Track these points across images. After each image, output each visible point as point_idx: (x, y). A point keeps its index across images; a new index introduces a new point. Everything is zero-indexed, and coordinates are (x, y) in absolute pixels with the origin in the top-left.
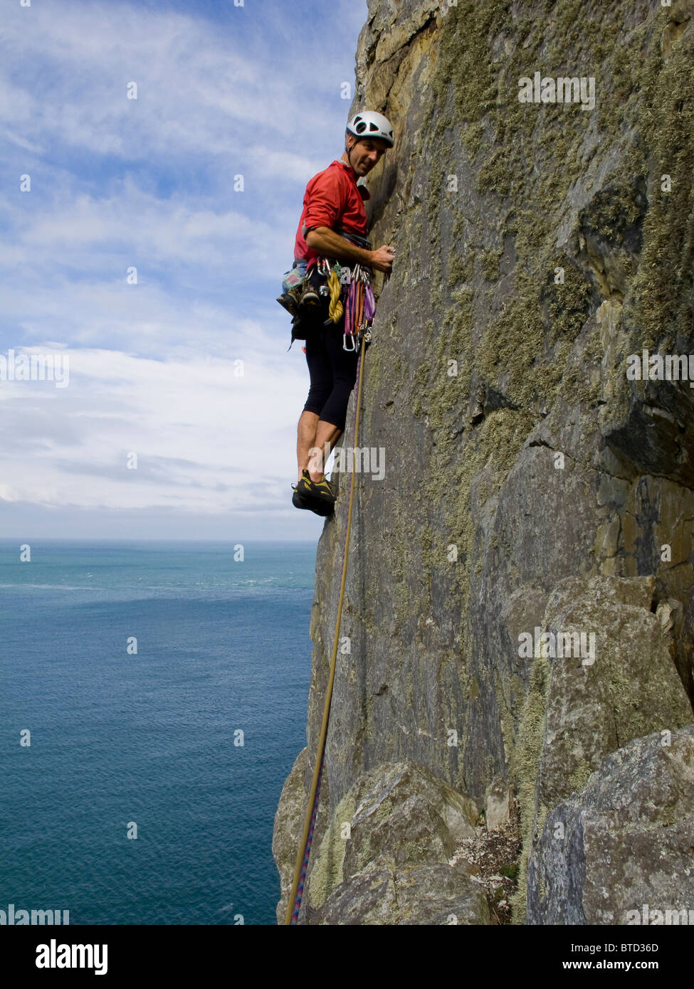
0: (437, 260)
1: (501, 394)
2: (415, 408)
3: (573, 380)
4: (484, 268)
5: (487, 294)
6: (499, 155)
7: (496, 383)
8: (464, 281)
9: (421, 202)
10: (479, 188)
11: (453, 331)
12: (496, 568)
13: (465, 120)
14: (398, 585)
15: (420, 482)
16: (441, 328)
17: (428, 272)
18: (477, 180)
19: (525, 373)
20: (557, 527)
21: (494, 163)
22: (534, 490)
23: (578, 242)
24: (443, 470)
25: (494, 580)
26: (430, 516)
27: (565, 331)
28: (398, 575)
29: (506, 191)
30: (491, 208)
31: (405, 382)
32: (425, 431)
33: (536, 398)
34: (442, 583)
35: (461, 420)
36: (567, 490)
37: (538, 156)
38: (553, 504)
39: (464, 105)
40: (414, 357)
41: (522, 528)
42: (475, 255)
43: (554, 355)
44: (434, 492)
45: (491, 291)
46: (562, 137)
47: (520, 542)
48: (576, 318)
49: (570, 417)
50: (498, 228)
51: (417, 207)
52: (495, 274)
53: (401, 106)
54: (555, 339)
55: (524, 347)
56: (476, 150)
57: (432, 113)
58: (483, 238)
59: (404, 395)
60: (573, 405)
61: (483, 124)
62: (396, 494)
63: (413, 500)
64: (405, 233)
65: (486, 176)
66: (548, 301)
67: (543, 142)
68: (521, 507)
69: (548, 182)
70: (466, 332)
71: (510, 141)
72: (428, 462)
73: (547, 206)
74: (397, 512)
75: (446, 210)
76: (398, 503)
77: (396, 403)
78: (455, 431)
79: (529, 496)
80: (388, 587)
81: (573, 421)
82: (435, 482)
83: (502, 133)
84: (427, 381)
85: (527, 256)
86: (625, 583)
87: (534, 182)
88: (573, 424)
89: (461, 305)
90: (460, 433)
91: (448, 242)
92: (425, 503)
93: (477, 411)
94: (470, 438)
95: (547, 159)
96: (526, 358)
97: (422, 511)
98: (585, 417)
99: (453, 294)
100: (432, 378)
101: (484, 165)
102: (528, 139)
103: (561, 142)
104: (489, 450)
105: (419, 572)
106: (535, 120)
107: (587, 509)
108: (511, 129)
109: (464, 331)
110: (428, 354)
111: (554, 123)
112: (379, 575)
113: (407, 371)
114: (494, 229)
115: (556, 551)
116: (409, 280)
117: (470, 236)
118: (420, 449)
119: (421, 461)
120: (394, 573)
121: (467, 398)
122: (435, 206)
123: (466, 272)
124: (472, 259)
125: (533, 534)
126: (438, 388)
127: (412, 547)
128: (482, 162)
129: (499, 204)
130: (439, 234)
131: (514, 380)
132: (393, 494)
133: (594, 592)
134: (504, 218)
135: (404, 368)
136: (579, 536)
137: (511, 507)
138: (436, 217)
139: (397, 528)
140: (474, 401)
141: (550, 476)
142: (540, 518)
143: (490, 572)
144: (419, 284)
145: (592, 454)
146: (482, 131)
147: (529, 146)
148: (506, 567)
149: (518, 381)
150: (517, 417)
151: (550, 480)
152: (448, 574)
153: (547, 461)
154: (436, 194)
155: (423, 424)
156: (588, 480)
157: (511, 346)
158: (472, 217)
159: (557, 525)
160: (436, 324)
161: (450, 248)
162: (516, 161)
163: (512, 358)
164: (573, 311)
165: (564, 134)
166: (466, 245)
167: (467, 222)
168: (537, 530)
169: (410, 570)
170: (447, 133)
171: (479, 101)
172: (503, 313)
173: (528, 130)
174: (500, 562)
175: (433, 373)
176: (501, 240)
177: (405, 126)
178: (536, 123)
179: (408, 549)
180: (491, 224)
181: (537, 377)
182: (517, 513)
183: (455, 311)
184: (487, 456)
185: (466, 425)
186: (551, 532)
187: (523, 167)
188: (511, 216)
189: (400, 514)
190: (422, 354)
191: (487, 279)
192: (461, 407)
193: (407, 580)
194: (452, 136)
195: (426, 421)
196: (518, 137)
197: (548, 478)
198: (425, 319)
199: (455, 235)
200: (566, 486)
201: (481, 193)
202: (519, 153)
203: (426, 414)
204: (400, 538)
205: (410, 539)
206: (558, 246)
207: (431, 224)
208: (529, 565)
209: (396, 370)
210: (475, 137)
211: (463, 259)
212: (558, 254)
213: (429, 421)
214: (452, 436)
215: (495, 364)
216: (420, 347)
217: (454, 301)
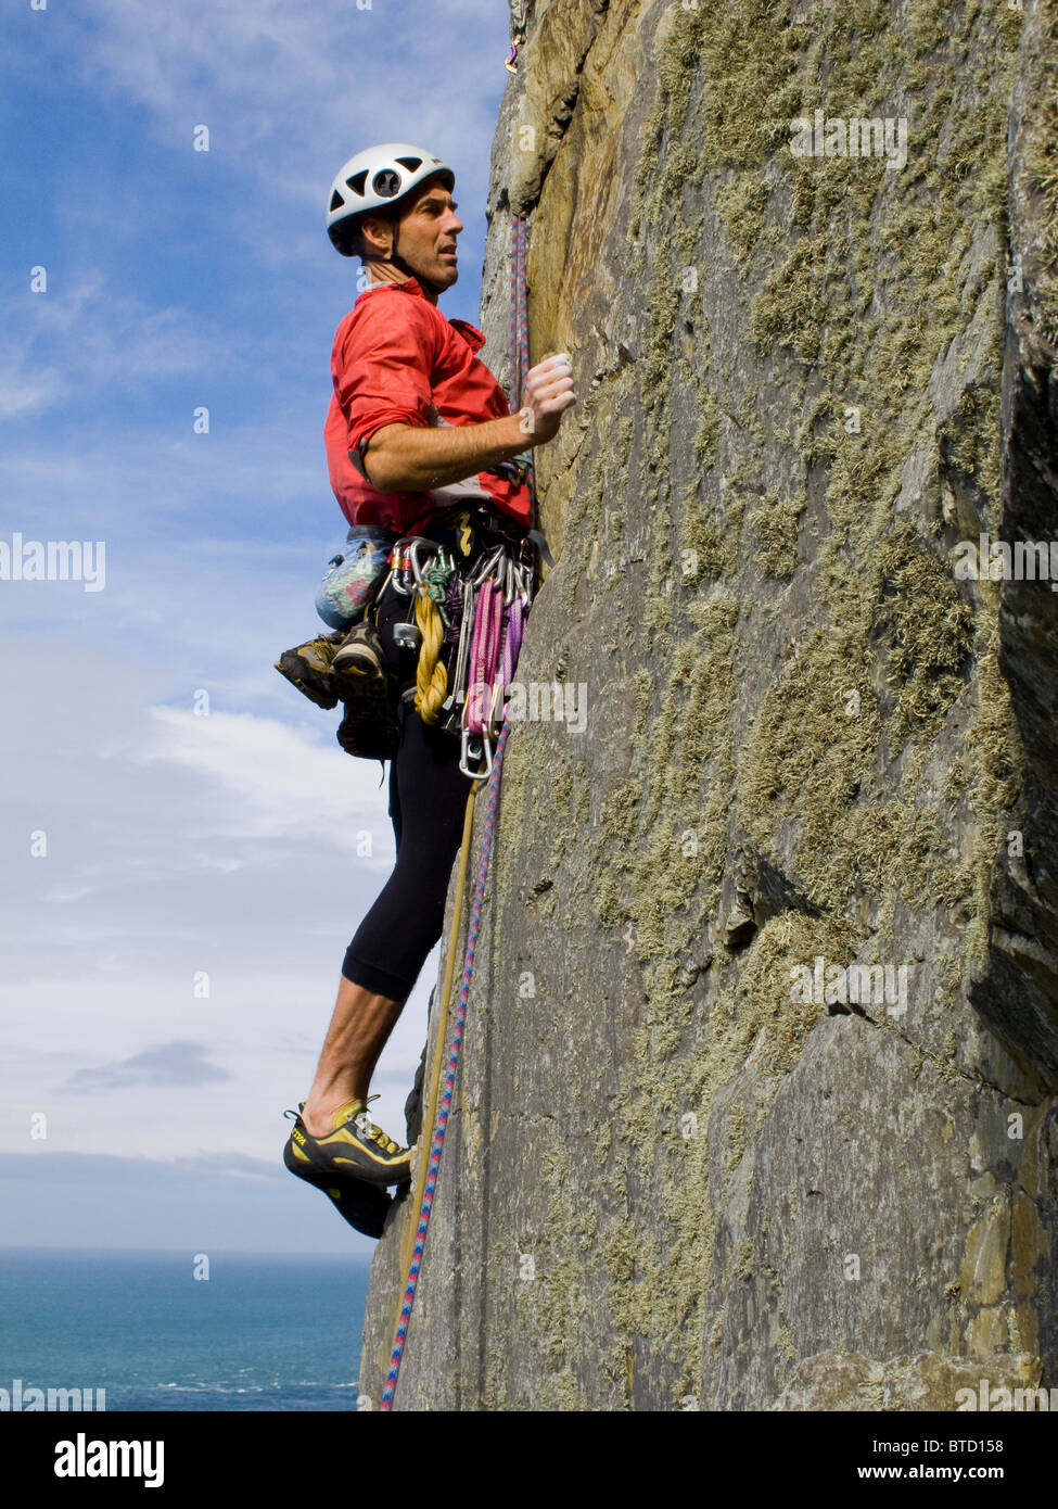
0: (662, 517)
1: (781, 875)
2: (600, 902)
3: (921, 849)
4: (762, 542)
5: (768, 612)
6: (799, 260)
7: (771, 844)
8: (719, 574)
9: (633, 361)
10: (755, 339)
11: (691, 704)
12: (747, 1334)
13: (729, 163)
14: (555, 1378)
15: (611, 1098)
16: (666, 695)
17: (643, 544)
18: (752, 318)
19: (836, 823)
20: (879, 1226)
21: (788, 279)
22: (829, 1128)
23: (941, 500)
24: (661, 1067)
25: (743, 1364)
26: (632, 1191)
27: (921, 721)
28: (553, 1352)
29: (814, 351)
30: (783, 391)
31: (582, 830)
32: (623, 963)
33: (860, 890)
34: (656, 1373)
35: (704, 935)
36: (902, 1128)
37: (884, 270)
38: (870, 1167)
39: (727, 127)
40: (603, 766)
41: (801, 1226)
42: (744, 509)
43: (899, 777)
44: (640, 1124)
45: (776, 606)
46: (933, 227)
47: (798, 1262)
48: (944, 687)
49: (914, 943)
50: (796, 444)
51: (625, 373)
52: (786, 561)
53: (611, 98)
54: (903, 737)
55: (834, 755)
56: (750, 241)
57: (659, 136)
58: (763, 469)
59: (577, 865)
60: (919, 911)
61: (769, 177)
62: (554, 1128)
63: (593, 1148)
64: (596, 438)
65: (770, 310)
66: (884, 641)
67: (894, 235)
68: (801, 1171)
69: (899, 338)
70: (719, 708)
71: (824, 226)
72: (629, 1045)
73: (894, 399)
74: (554, 1178)
75: (683, 388)
76: (558, 1154)
77: (559, 887)
78: (691, 966)
79: (818, 1144)
80: (528, 1383)
81: (919, 953)
82: (644, 1100)
83: (808, 203)
84: (632, 831)
85: (848, 523)
86: (958, 1369)
87: (872, 335)
88: (921, 961)
89: (710, 637)
90: (704, 970)
91: (686, 472)
92: (622, 1154)
93: (737, 917)
94: (723, 985)
95: (902, 277)
96: (838, 785)
97: (614, 1177)
98: (946, 943)
99: (692, 606)
100: (643, 822)
101: (767, 282)
102: (863, 224)
103: (929, 240)
104: (757, 1018)
105: (605, 1342)
106: (879, 178)
107: (947, 1180)
108: (826, 195)
109: (715, 705)
110: (636, 761)
111: (920, 189)
112: (508, 1352)
113: (585, 803)
114: (787, 447)
115: (875, 1287)
116: (601, 564)
117: (736, 459)
118: (612, 1010)
119: (613, 1042)
120: (546, 1343)
121: (717, 880)
122: (659, 377)
123: (722, 552)
124: (738, 518)
125: (825, 1244)
126: (653, 851)
127: (588, 1273)
128: (763, 275)
129: (800, 384)
130: (666, 450)
131: (811, 840)
132: (546, 1130)
133: (879, 1390)
134: (808, 420)
135: (578, 796)
136: (927, 1250)
137: (779, 1172)
138: (662, 405)
139: (553, 1221)
140: (730, 888)
141: (866, 1094)
142: (841, 1201)
143: (736, 1342)
144: (624, 573)
145: (959, 1038)
146: (766, 194)
147: (865, 243)
148: (768, 1327)
149: (820, 843)
150: (820, 934)
151: (864, 1104)
152: (668, 1350)
153: (859, 1055)
154: (662, 347)
155: (621, 945)
156: (951, 1105)
157: (810, 748)
158: (740, 411)
159: (878, 1220)
160: (656, 682)
161: (690, 488)
162: (836, 278)
163: (808, 783)
164: (935, 671)
165: (937, 220)
166: (724, 483)
167: (728, 424)
168: (834, 1233)
169: (581, 1337)
170: (689, 193)
171: (760, 117)
172: (791, 664)
173: (862, 202)
174: (756, 1317)
175: (647, 808)
176: (801, 476)
177: (619, 153)
178: (880, 187)
179: (578, 1280)
180: (781, 434)
181: (859, 834)
182: (793, 1187)
183: (696, 651)
184: (753, 1035)
185: (718, 950)
186: (863, 1238)
187: (850, 295)
188: (822, 418)
189: (561, 1183)
190: (622, 759)
191: (769, 574)
192: (703, 903)
193: (574, 1366)
194: (699, 200)
195: (627, 937)
196: (842, 217)
197: (859, 1096)
198: (632, 669)
199: (701, 455)
200: (901, 1119)
201: (761, 352)
202: (843, 258)
203: (628, 918)
204: (561, 1251)
205: (584, 1253)
206: (900, 507)
207: (650, 420)
208: (817, 1324)
209: (560, 799)
210: (749, 207)
211: (717, 519)
212: (900, 526)
213: (633, 937)
214: (685, 977)
215: (773, 796)
216: (619, 740)
217: (694, 627)
